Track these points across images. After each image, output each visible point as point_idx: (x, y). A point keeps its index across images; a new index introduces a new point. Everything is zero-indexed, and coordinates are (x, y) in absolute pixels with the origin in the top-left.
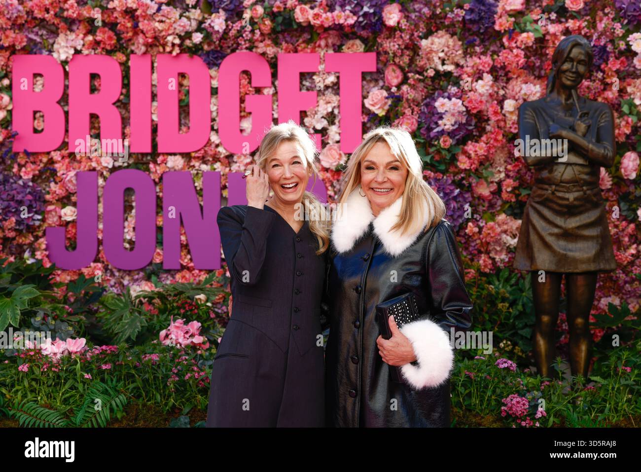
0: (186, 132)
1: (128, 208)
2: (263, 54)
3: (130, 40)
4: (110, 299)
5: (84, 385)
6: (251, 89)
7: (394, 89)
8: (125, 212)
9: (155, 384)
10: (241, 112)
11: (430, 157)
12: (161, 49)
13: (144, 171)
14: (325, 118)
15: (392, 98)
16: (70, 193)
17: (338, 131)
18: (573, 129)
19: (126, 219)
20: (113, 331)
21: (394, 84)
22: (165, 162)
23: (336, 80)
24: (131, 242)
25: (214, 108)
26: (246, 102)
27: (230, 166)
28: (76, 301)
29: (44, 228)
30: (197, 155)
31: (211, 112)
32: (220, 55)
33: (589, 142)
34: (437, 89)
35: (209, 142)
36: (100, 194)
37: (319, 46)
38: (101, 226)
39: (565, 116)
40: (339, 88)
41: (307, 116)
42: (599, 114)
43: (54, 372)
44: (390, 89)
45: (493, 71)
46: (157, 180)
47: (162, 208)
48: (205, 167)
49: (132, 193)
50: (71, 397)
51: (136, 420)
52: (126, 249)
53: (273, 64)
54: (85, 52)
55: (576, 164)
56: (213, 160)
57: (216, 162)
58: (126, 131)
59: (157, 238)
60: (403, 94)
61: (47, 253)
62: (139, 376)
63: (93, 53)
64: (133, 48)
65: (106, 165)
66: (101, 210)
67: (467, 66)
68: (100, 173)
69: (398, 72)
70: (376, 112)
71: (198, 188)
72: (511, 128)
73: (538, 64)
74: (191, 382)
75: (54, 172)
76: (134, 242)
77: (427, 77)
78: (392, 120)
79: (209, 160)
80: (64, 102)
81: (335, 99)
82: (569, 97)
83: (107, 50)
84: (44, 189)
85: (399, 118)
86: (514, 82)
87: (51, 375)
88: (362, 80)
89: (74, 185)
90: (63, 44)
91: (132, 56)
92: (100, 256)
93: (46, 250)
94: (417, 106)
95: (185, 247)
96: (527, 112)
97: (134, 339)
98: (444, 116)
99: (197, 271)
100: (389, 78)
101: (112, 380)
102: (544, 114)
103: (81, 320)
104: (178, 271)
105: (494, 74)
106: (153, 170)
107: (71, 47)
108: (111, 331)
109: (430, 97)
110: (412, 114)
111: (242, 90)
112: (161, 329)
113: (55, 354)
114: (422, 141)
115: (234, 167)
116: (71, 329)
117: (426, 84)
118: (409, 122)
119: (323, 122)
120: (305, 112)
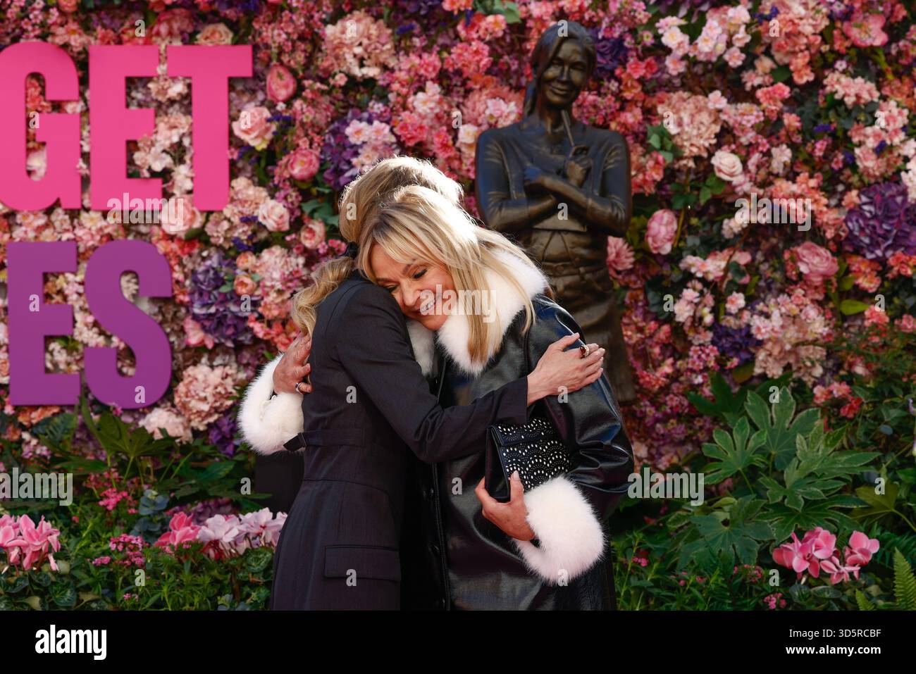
2: (65, 47)
6: (45, 103)
7: (281, 106)
10: (28, 140)
14: (168, 153)
15: (278, 120)
17: (190, 174)
18: (562, 174)
21: (281, 98)
23: (186, 91)
26: (36, 125)
27: (11, 232)
33: (587, 196)
34: (352, 106)
37: (158, 34)
39: (552, 153)
40: (190, 103)
41: (138, 149)
42: (606, 151)
44: (276, 105)
45: (443, 77)
53: (82, 63)
55: (567, 231)
67: (400, 70)
69: (288, 78)
70: (252, 143)
72: (468, 171)
73: (514, 67)
77: (334, 87)
78: (278, 156)
81: (184, 122)
82: (557, 122)
85: (288, 153)
86: (477, 96)
88: (230, 91)
94: (318, 133)
96: (490, 146)
98: (360, 151)
100: (274, 87)
102: (517, 150)
105: (445, 82)
109: (340, 119)
110: (311, 147)
111: (29, 105)
114: (327, 191)
115: (18, 233)
117: (335, 98)
118: (305, 159)
119: (164, 159)
120: (135, 142)
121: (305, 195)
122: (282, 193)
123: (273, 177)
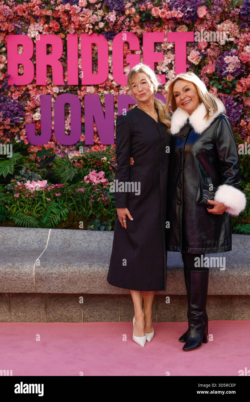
0: (96, 74)
1: (66, 114)
2: (136, 33)
3: (67, 26)
4: (58, 160)
5: (47, 204)
6: (129, 51)
7: (203, 51)
8: (65, 115)
9: (83, 203)
10: (124, 63)
11: (221, 86)
12: (83, 31)
13: (75, 94)
14: (167, 66)
15: (202, 55)
16: (37, 106)
17: (174, 73)
19: (66, 119)
20: (60, 177)
21: (203, 48)
22: (85, 89)
23: (173, 46)
24: (68, 131)
25: (110, 62)
26: (126, 58)
27: (119, 92)
28: (41, 161)
29: (24, 124)
30: (102, 86)
31: (109, 63)
32: (113, 34)
34: (226, 50)
35: (108, 79)
36: (52, 107)
37: (164, 29)
38: (53, 123)
40: (174, 50)
41: (158, 65)
43: (32, 197)
44: (201, 51)
46: (81, 99)
47: (84, 113)
48: (106, 92)
49: (69, 106)
50: (40, 210)
51: (73, 221)
52: (66, 134)
53: (141, 38)
54: (44, 33)
56: (110, 88)
57: (112, 89)
58: (65, 74)
59: (82, 129)
60: (208, 53)
61: (26, 137)
62: (75, 199)
63: (48, 34)
64: (68, 31)
65: (55, 91)
66: (53, 115)
67: (241, 38)
68: (52, 96)
70: (194, 63)
71: (102, 103)
74: (100, 202)
75: (29, 95)
76: (70, 131)
77: (220, 44)
78: (202, 67)
79: (108, 88)
80: (33, 59)
81: (172, 56)
83: (55, 32)
84: (24, 104)
85: (205, 66)
87: (30, 199)
88: (187, 46)
89: (39, 102)
90: (33, 29)
91: (68, 35)
92: (53, 138)
93: (25, 135)
94: (215, 59)
95: (96, 133)
97: (72, 181)
98: (229, 65)
99: (102, 146)
100: (201, 45)
101: (61, 202)
103: (44, 171)
104: (93, 145)
106: (79, 93)
107: (37, 30)
108: (59, 177)
109: (222, 55)
110: (212, 64)
111: (124, 52)
112: (85, 175)
113: (32, 188)
114: (218, 78)
115: (121, 92)
116: (39, 176)
117: (220, 48)
118: (211, 68)
119: (166, 68)
120: (157, 63)
121: (211, 79)
122: (203, 78)
123: (200, 73)
